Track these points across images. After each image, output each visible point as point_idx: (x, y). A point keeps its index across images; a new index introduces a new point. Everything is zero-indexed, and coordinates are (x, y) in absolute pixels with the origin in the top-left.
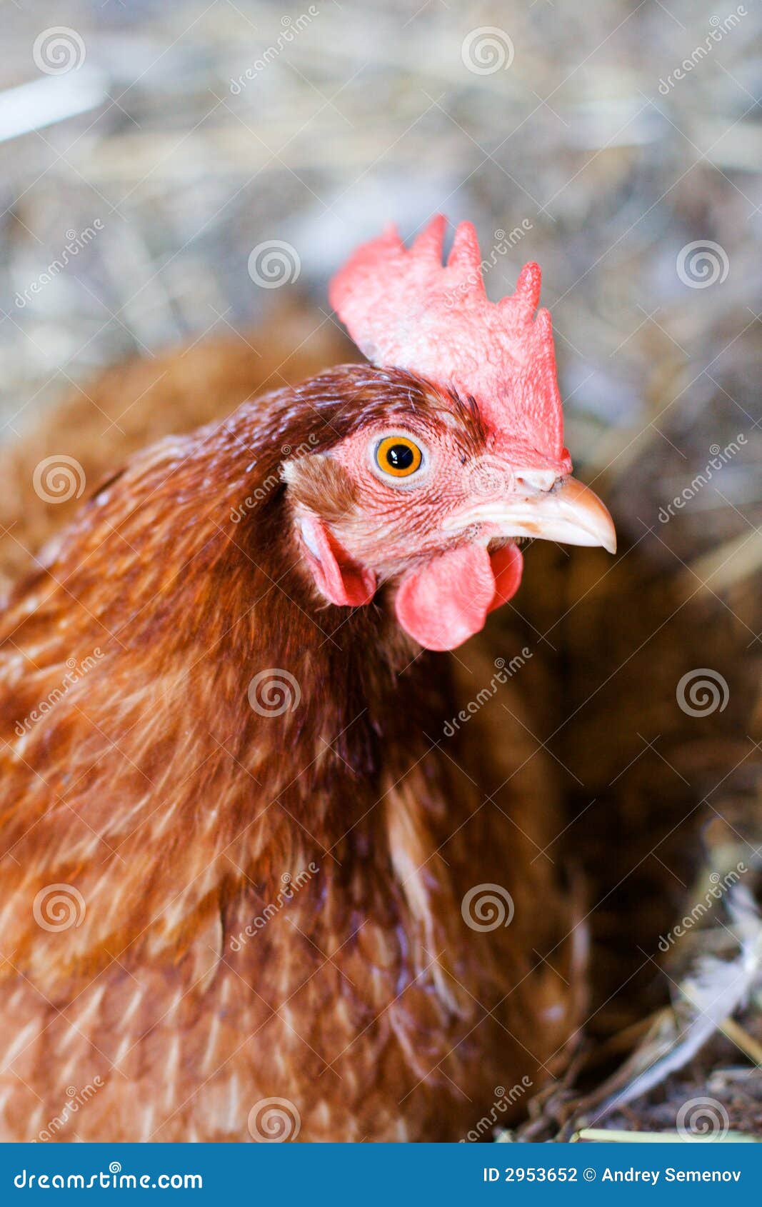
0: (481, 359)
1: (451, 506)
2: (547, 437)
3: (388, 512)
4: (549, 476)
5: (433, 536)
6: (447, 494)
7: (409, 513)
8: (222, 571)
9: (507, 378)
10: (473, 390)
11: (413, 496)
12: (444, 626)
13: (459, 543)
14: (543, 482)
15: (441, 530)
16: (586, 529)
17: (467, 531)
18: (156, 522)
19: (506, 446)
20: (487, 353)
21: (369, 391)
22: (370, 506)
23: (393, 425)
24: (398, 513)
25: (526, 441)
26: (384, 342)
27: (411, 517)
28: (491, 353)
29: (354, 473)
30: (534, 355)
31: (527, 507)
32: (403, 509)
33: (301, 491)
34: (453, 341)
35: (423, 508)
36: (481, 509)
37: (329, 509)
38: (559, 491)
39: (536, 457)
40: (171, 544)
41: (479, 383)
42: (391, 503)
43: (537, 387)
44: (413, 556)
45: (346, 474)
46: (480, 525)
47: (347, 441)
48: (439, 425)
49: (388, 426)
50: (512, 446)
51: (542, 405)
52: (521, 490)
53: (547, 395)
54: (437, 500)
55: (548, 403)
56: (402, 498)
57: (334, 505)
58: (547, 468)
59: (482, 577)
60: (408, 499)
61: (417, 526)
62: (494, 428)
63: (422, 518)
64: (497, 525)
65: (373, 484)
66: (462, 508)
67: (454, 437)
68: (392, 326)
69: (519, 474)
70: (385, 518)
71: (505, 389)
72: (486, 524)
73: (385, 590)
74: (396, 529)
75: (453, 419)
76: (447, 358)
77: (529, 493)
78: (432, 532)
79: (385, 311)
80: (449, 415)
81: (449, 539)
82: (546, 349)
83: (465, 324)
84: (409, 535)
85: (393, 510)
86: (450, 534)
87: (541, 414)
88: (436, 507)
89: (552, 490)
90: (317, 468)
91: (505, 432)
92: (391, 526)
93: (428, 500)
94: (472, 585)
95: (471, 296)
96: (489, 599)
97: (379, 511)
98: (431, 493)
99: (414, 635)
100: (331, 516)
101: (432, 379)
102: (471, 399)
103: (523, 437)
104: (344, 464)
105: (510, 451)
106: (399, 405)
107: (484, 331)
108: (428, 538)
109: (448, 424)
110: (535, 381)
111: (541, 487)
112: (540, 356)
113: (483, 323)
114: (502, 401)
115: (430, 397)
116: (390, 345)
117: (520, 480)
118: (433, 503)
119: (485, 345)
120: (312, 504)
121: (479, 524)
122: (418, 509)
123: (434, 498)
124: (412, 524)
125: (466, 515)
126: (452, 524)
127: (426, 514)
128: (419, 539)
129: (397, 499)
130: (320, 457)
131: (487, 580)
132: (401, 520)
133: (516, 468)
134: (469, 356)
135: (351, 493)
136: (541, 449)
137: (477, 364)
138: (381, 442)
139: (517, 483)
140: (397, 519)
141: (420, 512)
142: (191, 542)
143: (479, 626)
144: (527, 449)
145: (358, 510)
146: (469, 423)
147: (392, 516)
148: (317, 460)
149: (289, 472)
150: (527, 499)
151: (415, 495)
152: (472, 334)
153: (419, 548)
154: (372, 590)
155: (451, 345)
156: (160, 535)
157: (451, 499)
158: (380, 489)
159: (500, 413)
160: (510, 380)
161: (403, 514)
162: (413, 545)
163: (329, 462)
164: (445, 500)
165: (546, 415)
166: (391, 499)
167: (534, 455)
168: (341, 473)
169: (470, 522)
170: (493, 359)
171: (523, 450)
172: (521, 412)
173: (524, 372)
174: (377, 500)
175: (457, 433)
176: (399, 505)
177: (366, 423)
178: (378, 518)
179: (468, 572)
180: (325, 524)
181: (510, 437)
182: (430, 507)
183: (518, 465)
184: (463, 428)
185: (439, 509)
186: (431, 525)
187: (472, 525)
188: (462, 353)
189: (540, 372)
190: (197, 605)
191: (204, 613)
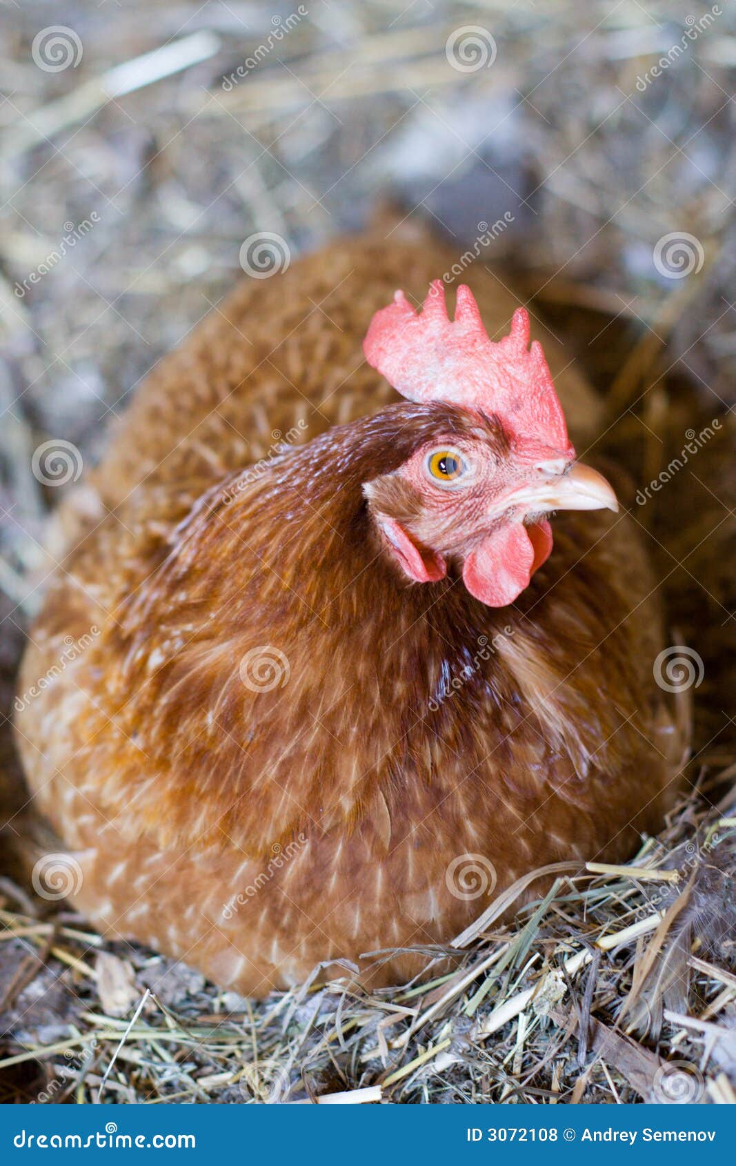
0: (496, 385)
1: (492, 497)
2: (555, 434)
3: (447, 509)
4: (561, 463)
5: (481, 520)
6: (487, 488)
7: (462, 507)
9: (517, 396)
10: (494, 409)
11: (463, 494)
12: (500, 588)
13: (501, 522)
14: (557, 468)
15: (487, 516)
16: (594, 497)
17: (506, 512)
18: (270, 537)
19: (525, 446)
20: (499, 380)
21: (418, 422)
22: (433, 506)
23: (441, 443)
24: (453, 508)
25: (538, 440)
26: (420, 384)
27: (464, 510)
28: (502, 380)
29: (417, 485)
30: (535, 376)
31: (549, 488)
32: (457, 505)
33: (380, 504)
34: (471, 375)
35: (472, 501)
36: (516, 495)
37: (403, 514)
38: (570, 473)
39: (548, 452)
40: (285, 552)
41: (497, 403)
42: (447, 501)
43: (541, 399)
44: (468, 538)
45: (411, 487)
46: (515, 507)
47: (410, 462)
48: (475, 437)
49: (437, 445)
50: (530, 446)
51: (548, 412)
52: (542, 477)
53: (550, 404)
54: (481, 493)
55: (552, 409)
56: (455, 497)
57: (406, 510)
58: (557, 458)
59: (523, 545)
60: (459, 497)
61: (469, 516)
62: (514, 435)
63: (471, 509)
64: (527, 505)
65: (431, 490)
66: (500, 497)
67: (487, 446)
68: (423, 372)
69: (539, 465)
70: (445, 513)
71: (517, 405)
72: (519, 505)
73: (454, 567)
74: (454, 520)
75: (484, 433)
76: (470, 389)
77: (549, 478)
78: (480, 518)
79: (416, 361)
80: (480, 430)
81: (494, 521)
82: (543, 370)
83: (478, 361)
84: (464, 523)
85: (450, 507)
86: (495, 517)
87: (548, 419)
88: (481, 499)
89: (564, 473)
90: (390, 485)
91: (522, 436)
92: (451, 519)
93: (475, 495)
94: (517, 553)
95: (478, 340)
96: (531, 561)
97: (440, 509)
98: (476, 490)
99: (480, 599)
100: (404, 519)
101: (461, 405)
102: (494, 416)
103: (536, 438)
104: (409, 478)
105: (528, 450)
106: (442, 428)
107: (494, 365)
108: (478, 523)
109: (481, 436)
110: (539, 395)
111: (555, 472)
112: (539, 377)
113: (491, 358)
114: (516, 414)
115: (464, 419)
116: (424, 386)
117: (540, 469)
118: (478, 497)
119: (496, 375)
120: (389, 511)
121: (514, 506)
122: (468, 503)
123: (478, 493)
124: (465, 514)
125: (504, 502)
126: (495, 509)
127: (474, 505)
128: (471, 525)
129: (451, 498)
130: (390, 477)
131: (527, 547)
132: (457, 513)
133: (535, 461)
134: (486, 385)
135: (417, 499)
136: (551, 444)
137: (493, 390)
138: (432, 457)
139: (538, 472)
140: (454, 513)
141: (469, 505)
142: (300, 549)
143: (526, 583)
144: (541, 447)
145: (424, 511)
146: (496, 434)
147: (450, 511)
148: (388, 479)
149: (369, 489)
150: (547, 483)
151: (465, 493)
152: (485, 368)
153: (473, 530)
154: (443, 567)
155: (471, 378)
156: (274, 546)
157: (491, 491)
158: (437, 493)
159: (518, 423)
160: (519, 397)
161: (458, 509)
162: (467, 530)
163: (397, 479)
164: (486, 493)
165: (552, 419)
166: (446, 499)
167: (547, 450)
168: (408, 486)
169: (507, 506)
170: (503, 383)
171: (539, 447)
172: (532, 419)
173: (529, 390)
174: (436, 501)
175: (489, 442)
176: (453, 502)
177: (419, 445)
178: (440, 514)
179: (512, 543)
180: (401, 524)
181: (527, 440)
182: (477, 500)
183: (537, 459)
184: (493, 438)
185: (483, 500)
186: (479, 513)
187: (510, 508)
188: (480, 383)
189: (542, 387)
190: (310, 593)
191: (317, 598)
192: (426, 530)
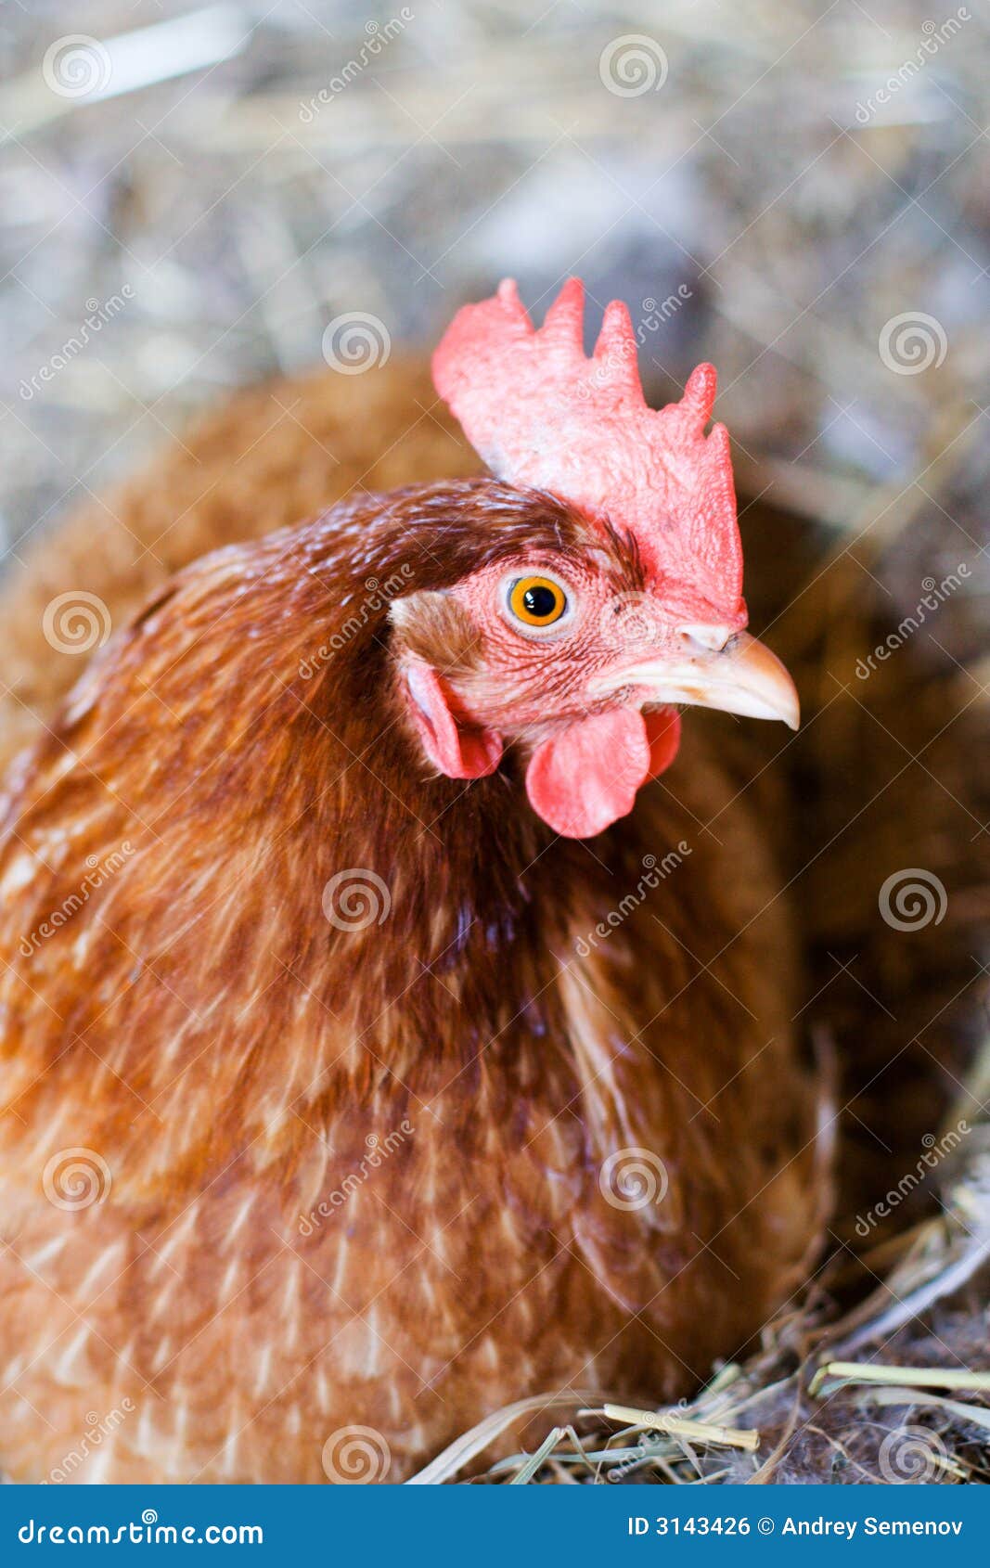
0: (641, 483)
1: (600, 664)
2: (721, 588)
3: (522, 668)
4: (722, 633)
5: (574, 698)
6: (594, 649)
7: (547, 671)
8: (304, 727)
9: (671, 508)
10: (630, 521)
11: (553, 649)
12: (582, 807)
13: (605, 706)
14: (713, 640)
15: (585, 693)
16: (762, 698)
17: (617, 693)
18: (221, 662)
19: (668, 592)
20: (647, 475)
21: (503, 518)
22: (499, 660)
23: (533, 563)
24: (533, 669)
25: (693, 587)
26: (516, 452)
27: (548, 678)
28: (653, 476)
29: (480, 619)
30: (707, 483)
31: (693, 670)
32: (540, 666)
33: (412, 636)
34: (605, 459)
35: (565, 665)
36: (636, 670)
37: (447, 661)
38: (733, 652)
39: (705, 608)
40: (241, 689)
41: (636, 512)
42: (525, 657)
43: (710, 523)
44: (549, 719)
45: (470, 619)
46: (632, 688)
47: (473, 578)
48: (591, 565)
49: (526, 563)
50: (677, 593)
51: (718, 548)
52: (686, 647)
53: (725, 538)
54: (582, 655)
55: (725, 544)
56: (539, 652)
57: (453, 656)
58: (718, 623)
59: (636, 748)
60: (547, 653)
61: (555, 687)
62: (654, 568)
63: (562, 677)
64: (654, 689)
65: (504, 633)
66: (612, 667)
67: (607, 580)
69: (687, 629)
70: (517, 676)
71: (669, 522)
72: (639, 686)
73: (514, 759)
74: (529, 690)
75: (607, 559)
77: (697, 653)
78: (573, 695)
80: (602, 553)
81: (594, 703)
82: (723, 474)
83: (620, 436)
84: (545, 696)
85: (528, 666)
86: (596, 697)
87: (716, 557)
88: (580, 664)
89: (724, 650)
90: (435, 609)
91: (668, 574)
92: (524, 686)
93: (570, 655)
94: (621, 758)
95: (626, 400)
96: (641, 776)
97: (510, 667)
98: (575, 647)
99: (546, 818)
100: (447, 669)
102: (629, 532)
103: (689, 582)
104: (468, 606)
105: (674, 599)
106: (541, 537)
107: (644, 448)
108: (567, 701)
109: (601, 564)
110: (709, 516)
111: (710, 646)
112: (714, 485)
113: (643, 437)
114: (664, 536)
115: (579, 529)
117: (685, 635)
118: (576, 659)
119: (645, 466)
120: (425, 652)
121: (631, 686)
122: (559, 666)
123: (577, 653)
124: (550, 685)
125: (618, 676)
126: (599, 685)
127: (568, 673)
128: (557, 702)
129: (533, 653)
130: (438, 596)
131: (638, 754)
132: (537, 679)
133: (681, 620)
134: (624, 478)
135: (474, 644)
136: (712, 599)
137: (635, 489)
138: (515, 580)
139: (682, 640)
140: (532, 678)
141: (560, 670)
142: (267, 689)
143: (626, 809)
144: (695, 598)
145: (483, 665)
146: (627, 566)
147: (526, 674)
148: (433, 599)
149: (398, 612)
150: (693, 660)
151: (556, 649)
152: (629, 450)
153: (557, 711)
154: (496, 755)
155: (603, 463)
156: (226, 677)
157: (599, 655)
158: (512, 640)
159: (669, 555)
160: (675, 511)
161: (540, 672)
162: (549, 706)
163: (449, 602)
164: (592, 655)
165: (722, 560)
166: (526, 653)
167: (703, 606)
168: (464, 618)
169: (620, 684)
170: (655, 483)
171: (690, 598)
172: (689, 552)
173: (694, 503)
174: (508, 654)
175: (612, 576)
176: (535, 660)
177: (497, 558)
178: (509, 675)
179: (617, 742)
180: (443, 681)
181: (673, 581)
182: (574, 664)
183: (684, 617)
184: (620, 570)
185: (584, 667)
186: (572, 685)
187: (624, 687)
188: (616, 474)
189: (715, 505)
190: (272, 765)
191: (280, 775)
192: (479, 693)
